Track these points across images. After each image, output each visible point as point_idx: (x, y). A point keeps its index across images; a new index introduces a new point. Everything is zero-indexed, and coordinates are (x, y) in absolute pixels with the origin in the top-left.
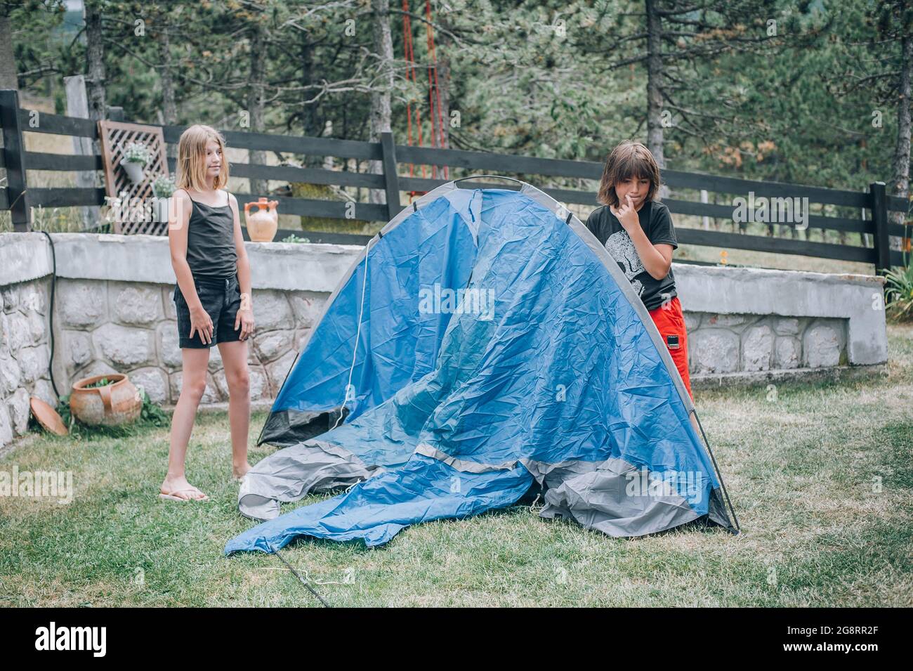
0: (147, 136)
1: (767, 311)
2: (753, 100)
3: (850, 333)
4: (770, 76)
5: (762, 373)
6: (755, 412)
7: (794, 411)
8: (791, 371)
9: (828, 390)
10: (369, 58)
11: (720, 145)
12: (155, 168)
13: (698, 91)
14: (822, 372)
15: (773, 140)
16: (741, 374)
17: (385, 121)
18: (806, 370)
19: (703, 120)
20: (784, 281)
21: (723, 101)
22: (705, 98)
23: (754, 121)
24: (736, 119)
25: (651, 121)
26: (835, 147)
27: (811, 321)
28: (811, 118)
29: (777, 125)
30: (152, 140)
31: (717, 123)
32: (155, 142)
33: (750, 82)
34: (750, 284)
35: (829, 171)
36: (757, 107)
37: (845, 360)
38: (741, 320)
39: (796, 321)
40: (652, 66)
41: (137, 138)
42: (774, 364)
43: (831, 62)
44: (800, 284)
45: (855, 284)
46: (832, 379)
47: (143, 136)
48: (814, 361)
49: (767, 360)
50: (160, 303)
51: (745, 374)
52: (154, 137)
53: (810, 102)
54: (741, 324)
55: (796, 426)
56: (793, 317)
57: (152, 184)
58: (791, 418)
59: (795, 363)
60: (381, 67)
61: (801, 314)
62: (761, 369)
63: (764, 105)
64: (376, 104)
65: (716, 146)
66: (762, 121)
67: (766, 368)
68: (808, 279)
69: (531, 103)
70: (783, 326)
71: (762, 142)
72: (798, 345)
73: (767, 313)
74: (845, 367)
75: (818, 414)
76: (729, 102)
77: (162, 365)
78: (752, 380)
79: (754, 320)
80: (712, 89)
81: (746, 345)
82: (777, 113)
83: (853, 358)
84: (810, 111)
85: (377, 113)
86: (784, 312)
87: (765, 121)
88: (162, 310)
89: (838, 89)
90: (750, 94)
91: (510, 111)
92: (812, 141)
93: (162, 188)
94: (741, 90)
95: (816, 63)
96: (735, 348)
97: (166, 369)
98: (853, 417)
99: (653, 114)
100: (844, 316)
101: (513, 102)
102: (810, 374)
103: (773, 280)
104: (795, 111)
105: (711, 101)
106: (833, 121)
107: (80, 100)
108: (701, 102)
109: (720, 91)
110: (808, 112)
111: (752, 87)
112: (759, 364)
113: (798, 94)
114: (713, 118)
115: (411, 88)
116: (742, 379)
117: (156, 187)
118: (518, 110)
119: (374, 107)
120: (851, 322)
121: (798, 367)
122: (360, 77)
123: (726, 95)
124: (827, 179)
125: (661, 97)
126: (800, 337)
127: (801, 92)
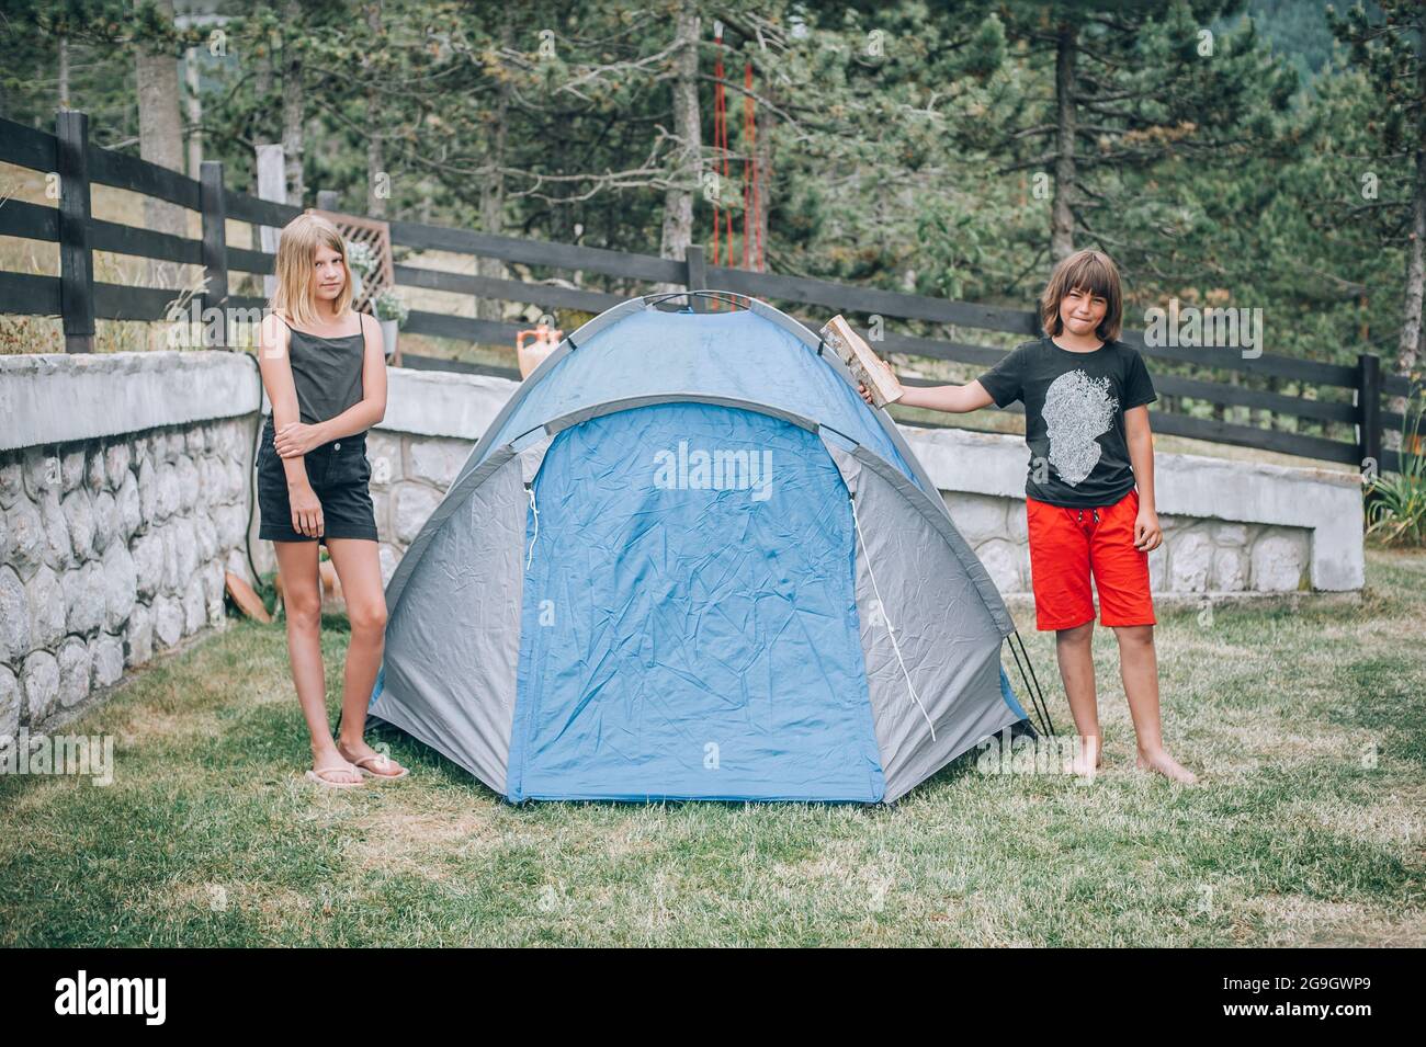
0: (369, 233)
1: (1206, 513)
2: (1200, 229)
3: (1315, 547)
4: (1229, 193)
5: (1194, 594)
6: (1183, 641)
7: (1236, 643)
8: (1233, 594)
9: (1281, 622)
10: (667, 142)
11: (1151, 290)
12: (377, 278)
13: (1124, 212)
14: (1275, 597)
15: (1228, 287)
16: (1166, 595)
17: (683, 230)
18: (1254, 594)
19: (1128, 254)
20: (1231, 473)
21: (1160, 229)
22: (1135, 223)
23: (1202, 259)
24: (1176, 255)
25: (1055, 250)
26: (1323, 305)
27: (1264, 529)
28: (1288, 258)
29: (1235, 266)
30: (375, 240)
31: (1149, 259)
32: (378, 243)
33: (1199, 204)
34: (1185, 476)
35: (1311, 338)
36: (1206, 240)
37: (1306, 583)
38: (1171, 523)
39: (1244, 528)
40: (1061, 174)
41: (355, 236)
42: (1211, 584)
43: (1322, 177)
44: (1252, 479)
45: (1324, 483)
46: (1289, 607)
47: (363, 233)
48: (1265, 582)
49: (1203, 578)
50: (399, 458)
51: (1172, 595)
52: (377, 236)
53: (1287, 235)
54: (1170, 529)
55: (1236, 658)
56: (1240, 523)
57: (372, 301)
58: (1229, 650)
59: (1240, 584)
60: (684, 155)
61: (1251, 519)
62: (1194, 590)
63: (1217, 237)
64: (673, 207)
65: (1146, 292)
66: (1213, 259)
67: (1201, 589)
68: (1263, 474)
69: (878, 214)
70: (1228, 533)
71: (1212, 289)
72: (1245, 559)
73: (1206, 515)
74: (1306, 593)
75: (1266, 648)
76: (1168, 230)
77: (395, 541)
78: (1182, 604)
79: (1188, 523)
80: (1144, 211)
81: (1175, 557)
82: (1234, 248)
83: (1317, 582)
84: (1287, 248)
85: (674, 219)
86: (1227, 517)
87: (1218, 259)
88: (399, 467)
89: (1324, 220)
90: (1197, 221)
91: (847, 224)
92: (1287, 293)
93: (386, 306)
94: (1185, 214)
95: (1299, 177)
96: (1161, 560)
97: (400, 546)
98: (1312, 653)
99: (1059, 241)
100: (1307, 524)
101: (853, 212)
102: (1258, 599)
103: (1216, 472)
104: (1264, 247)
105: (1143, 227)
106: (1319, 266)
107: (276, 178)
108: (1127, 227)
109: (1156, 215)
110: (1283, 250)
111: (1203, 212)
112: (1192, 583)
113: (1270, 223)
114: (1144, 253)
115: (727, 188)
116: (1168, 602)
117: (378, 304)
118: (860, 225)
119: (669, 210)
120: (1316, 533)
121: (1244, 589)
122: (652, 168)
123: (1163, 220)
124: (1307, 350)
125: (1072, 218)
126: (1247, 550)
127: (1275, 218)
